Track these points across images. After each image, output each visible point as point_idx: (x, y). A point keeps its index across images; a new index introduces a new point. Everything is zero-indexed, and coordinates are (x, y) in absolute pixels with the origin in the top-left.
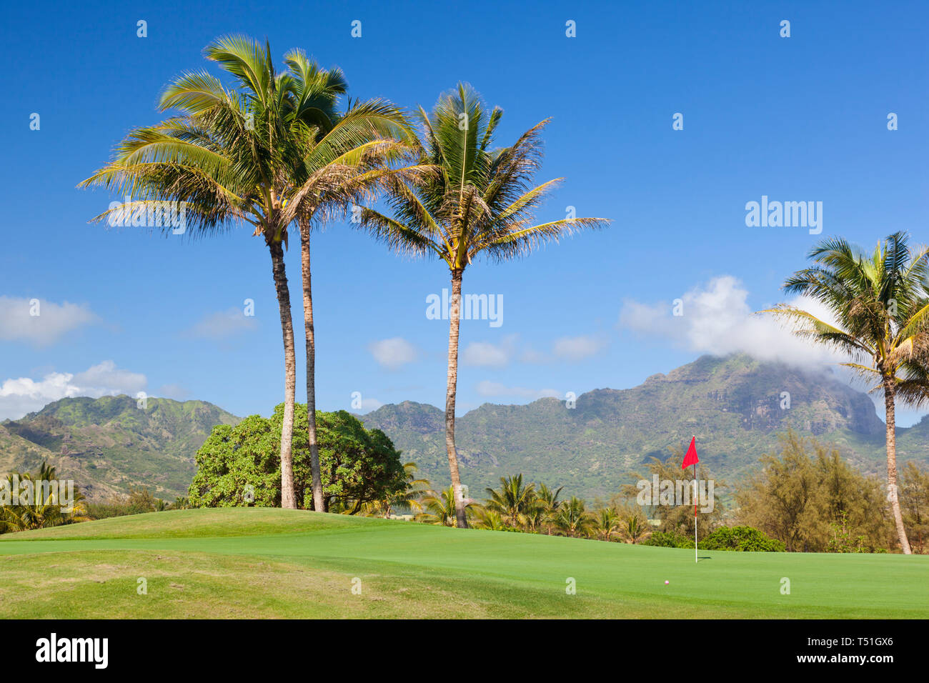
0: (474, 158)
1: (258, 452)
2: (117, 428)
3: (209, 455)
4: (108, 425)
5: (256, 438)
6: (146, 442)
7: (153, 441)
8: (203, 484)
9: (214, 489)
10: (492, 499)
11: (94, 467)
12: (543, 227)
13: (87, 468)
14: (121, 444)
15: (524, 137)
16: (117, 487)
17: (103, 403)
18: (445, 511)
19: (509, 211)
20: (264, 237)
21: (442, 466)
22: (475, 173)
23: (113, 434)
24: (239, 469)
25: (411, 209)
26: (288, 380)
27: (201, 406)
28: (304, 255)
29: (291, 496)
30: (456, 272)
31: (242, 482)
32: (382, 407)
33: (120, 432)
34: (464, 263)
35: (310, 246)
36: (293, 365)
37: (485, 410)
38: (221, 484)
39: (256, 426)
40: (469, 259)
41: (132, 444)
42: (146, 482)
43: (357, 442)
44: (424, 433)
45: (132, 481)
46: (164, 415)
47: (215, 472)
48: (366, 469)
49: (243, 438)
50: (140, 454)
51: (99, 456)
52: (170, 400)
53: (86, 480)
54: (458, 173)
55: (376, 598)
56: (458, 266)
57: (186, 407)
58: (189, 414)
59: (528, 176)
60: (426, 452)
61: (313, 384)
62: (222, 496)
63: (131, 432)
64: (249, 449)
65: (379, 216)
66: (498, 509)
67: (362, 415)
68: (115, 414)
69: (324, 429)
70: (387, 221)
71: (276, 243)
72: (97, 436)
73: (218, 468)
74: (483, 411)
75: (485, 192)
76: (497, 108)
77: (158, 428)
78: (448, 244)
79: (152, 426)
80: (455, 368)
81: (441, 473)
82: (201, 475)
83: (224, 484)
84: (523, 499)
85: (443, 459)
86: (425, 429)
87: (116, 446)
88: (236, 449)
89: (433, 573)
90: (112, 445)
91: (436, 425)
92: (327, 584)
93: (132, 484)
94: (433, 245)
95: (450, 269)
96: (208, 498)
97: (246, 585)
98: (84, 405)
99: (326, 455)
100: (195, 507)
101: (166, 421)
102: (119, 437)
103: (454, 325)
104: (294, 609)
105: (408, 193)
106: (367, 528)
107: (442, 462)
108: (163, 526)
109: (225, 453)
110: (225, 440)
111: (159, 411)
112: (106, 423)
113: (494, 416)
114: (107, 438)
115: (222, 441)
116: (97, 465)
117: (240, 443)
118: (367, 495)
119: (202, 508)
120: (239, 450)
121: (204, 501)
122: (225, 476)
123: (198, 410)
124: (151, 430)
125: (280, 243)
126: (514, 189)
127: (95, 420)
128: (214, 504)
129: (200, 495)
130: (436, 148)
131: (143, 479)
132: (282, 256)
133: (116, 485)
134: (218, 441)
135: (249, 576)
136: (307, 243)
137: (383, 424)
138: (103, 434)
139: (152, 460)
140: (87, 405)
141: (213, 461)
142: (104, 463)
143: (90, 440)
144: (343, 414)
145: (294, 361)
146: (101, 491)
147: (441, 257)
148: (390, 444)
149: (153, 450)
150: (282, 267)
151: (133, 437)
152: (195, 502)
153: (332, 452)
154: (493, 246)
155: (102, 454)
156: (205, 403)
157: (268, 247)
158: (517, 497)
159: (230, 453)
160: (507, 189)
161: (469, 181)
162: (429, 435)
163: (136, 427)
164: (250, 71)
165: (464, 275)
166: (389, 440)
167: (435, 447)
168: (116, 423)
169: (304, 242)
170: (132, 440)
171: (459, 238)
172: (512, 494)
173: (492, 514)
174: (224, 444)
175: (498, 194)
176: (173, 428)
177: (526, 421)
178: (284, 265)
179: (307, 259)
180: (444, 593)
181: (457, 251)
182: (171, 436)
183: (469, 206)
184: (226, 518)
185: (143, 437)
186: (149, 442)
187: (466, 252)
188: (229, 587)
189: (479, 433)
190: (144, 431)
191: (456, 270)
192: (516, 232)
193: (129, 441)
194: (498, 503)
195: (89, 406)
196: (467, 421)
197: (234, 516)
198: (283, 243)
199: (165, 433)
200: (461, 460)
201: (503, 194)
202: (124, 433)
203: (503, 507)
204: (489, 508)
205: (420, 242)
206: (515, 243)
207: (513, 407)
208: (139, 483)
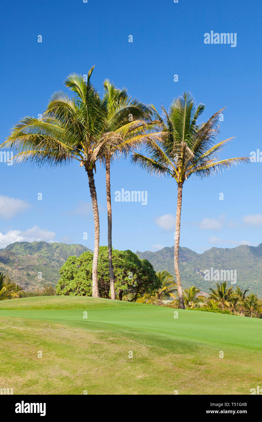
0: (189, 128)
1: (88, 270)
2: (40, 256)
3: (65, 270)
4: (36, 255)
5: (88, 263)
6: (53, 263)
7: (57, 263)
8: (62, 284)
9: (67, 287)
10: (213, 294)
11: (29, 275)
12: (222, 162)
13: (26, 275)
14: (42, 264)
15: (212, 118)
16: (39, 284)
17: (34, 244)
18: (188, 299)
19: (205, 155)
20: (85, 167)
21: (192, 277)
22: (189, 136)
23: (38, 259)
24: (78, 277)
25: (158, 153)
26: (96, 235)
27: (78, 247)
28: (107, 176)
29: (96, 290)
30: (180, 184)
31: (80, 283)
32: (164, 248)
33: (41, 259)
34: (183, 179)
35: (110, 172)
36: (98, 228)
37: (213, 250)
38: (70, 284)
39: (88, 257)
40: (186, 178)
41: (46, 264)
42: (53, 282)
43: (134, 265)
44: (184, 261)
45: (46, 282)
46: (61, 251)
47: (68, 278)
48: (139, 278)
49: (81, 262)
50: (50, 269)
51: (31, 270)
52: (64, 243)
53: (25, 281)
54: (181, 136)
55: (96, 342)
56: (180, 181)
57: (72, 247)
58: (73, 250)
59: (214, 137)
60: (184, 270)
61: (111, 237)
62: (71, 290)
63: (46, 258)
64: (84, 268)
65: (143, 157)
66: (215, 299)
67: (154, 252)
68: (39, 250)
69: (119, 259)
70: (146, 159)
71: (90, 170)
72: (31, 260)
73: (69, 276)
74: (212, 251)
75: (193, 145)
76: (202, 104)
77: (59, 257)
78: (176, 170)
79: (55, 256)
80: (179, 230)
81: (191, 281)
82: (62, 280)
83: (72, 284)
84: (227, 294)
85: (192, 274)
86: (184, 259)
87: (39, 265)
88: (78, 268)
89: (133, 331)
90: (38, 264)
91: (189, 257)
92: (74, 335)
93: (46, 283)
94: (169, 171)
95: (177, 182)
96: (65, 291)
97: (34, 334)
98: (25, 245)
99: (120, 271)
100: (59, 295)
101: (62, 254)
102: (40, 260)
103: (179, 209)
104: (54, 347)
105: (155, 146)
106: (127, 307)
107: (192, 275)
108: (31, 304)
109: (72, 269)
110: (73, 263)
111: (59, 248)
112: (35, 254)
113: (217, 253)
114: (35, 261)
115: (72, 264)
116: (30, 274)
117: (80, 265)
118: (140, 291)
119: (62, 295)
120: (79, 268)
121: (63, 292)
122: (73, 280)
123: (77, 249)
124: (55, 258)
125: (92, 170)
126: (207, 143)
127: (30, 253)
128: (67, 294)
129: (62, 289)
130: (170, 124)
131: (52, 281)
132: (93, 176)
133: (39, 283)
134: (70, 264)
135: (37, 330)
136: (109, 170)
137: (164, 256)
138: (33, 259)
139: (56, 272)
140: (26, 245)
141: (67, 273)
142: (34, 273)
143: (28, 262)
144: (129, 252)
145: (99, 226)
146: (32, 286)
147: (173, 177)
148: (151, 267)
149: (56, 267)
150: (93, 181)
151: (47, 261)
152: (59, 293)
153: (122, 270)
154: (198, 171)
155: (33, 269)
156: (80, 245)
157: (87, 172)
158: (224, 293)
159: (75, 270)
160: (204, 144)
161: (186, 140)
162: (186, 262)
163: (49, 256)
164: (79, 88)
165: (183, 185)
166: (151, 265)
167: (189, 268)
168: (39, 254)
169: (107, 169)
170: (46, 262)
171: (181, 167)
172: (222, 292)
173: (213, 302)
174: (73, 265)
175: (199, 146)
176: (65, 257)
177: (233, 256)
178: (94, 180)
179: (109, 177)
180: (131, 341)
181: (180, 173)
182: (64, 261)
183: (185, 152)
184: (62, 301)
185: (52, 261)
186: (55, 263)
187: (184, 174)
188: (25, 335)
189: (210, 262)
190: (52, 258)
191: (180, 183)
192: (209, 164)
193: (45, 263)
194: (215, 296)
195: (27, 246)
196: (204, 255)
197: (65, 300)
198: (94, 170)
199: (62, 259)
200: (202, 275)
201: (202, 146)
202: (43, 259)
203: (217, 298)
204: (211, 298)
205: (162, 169)
206: (208, 170)
207: (227, 249)
208: (50, 282)
